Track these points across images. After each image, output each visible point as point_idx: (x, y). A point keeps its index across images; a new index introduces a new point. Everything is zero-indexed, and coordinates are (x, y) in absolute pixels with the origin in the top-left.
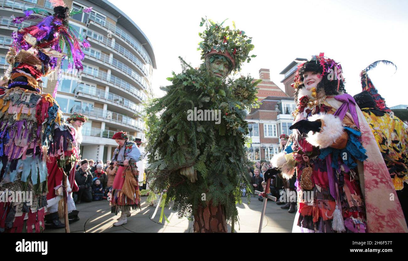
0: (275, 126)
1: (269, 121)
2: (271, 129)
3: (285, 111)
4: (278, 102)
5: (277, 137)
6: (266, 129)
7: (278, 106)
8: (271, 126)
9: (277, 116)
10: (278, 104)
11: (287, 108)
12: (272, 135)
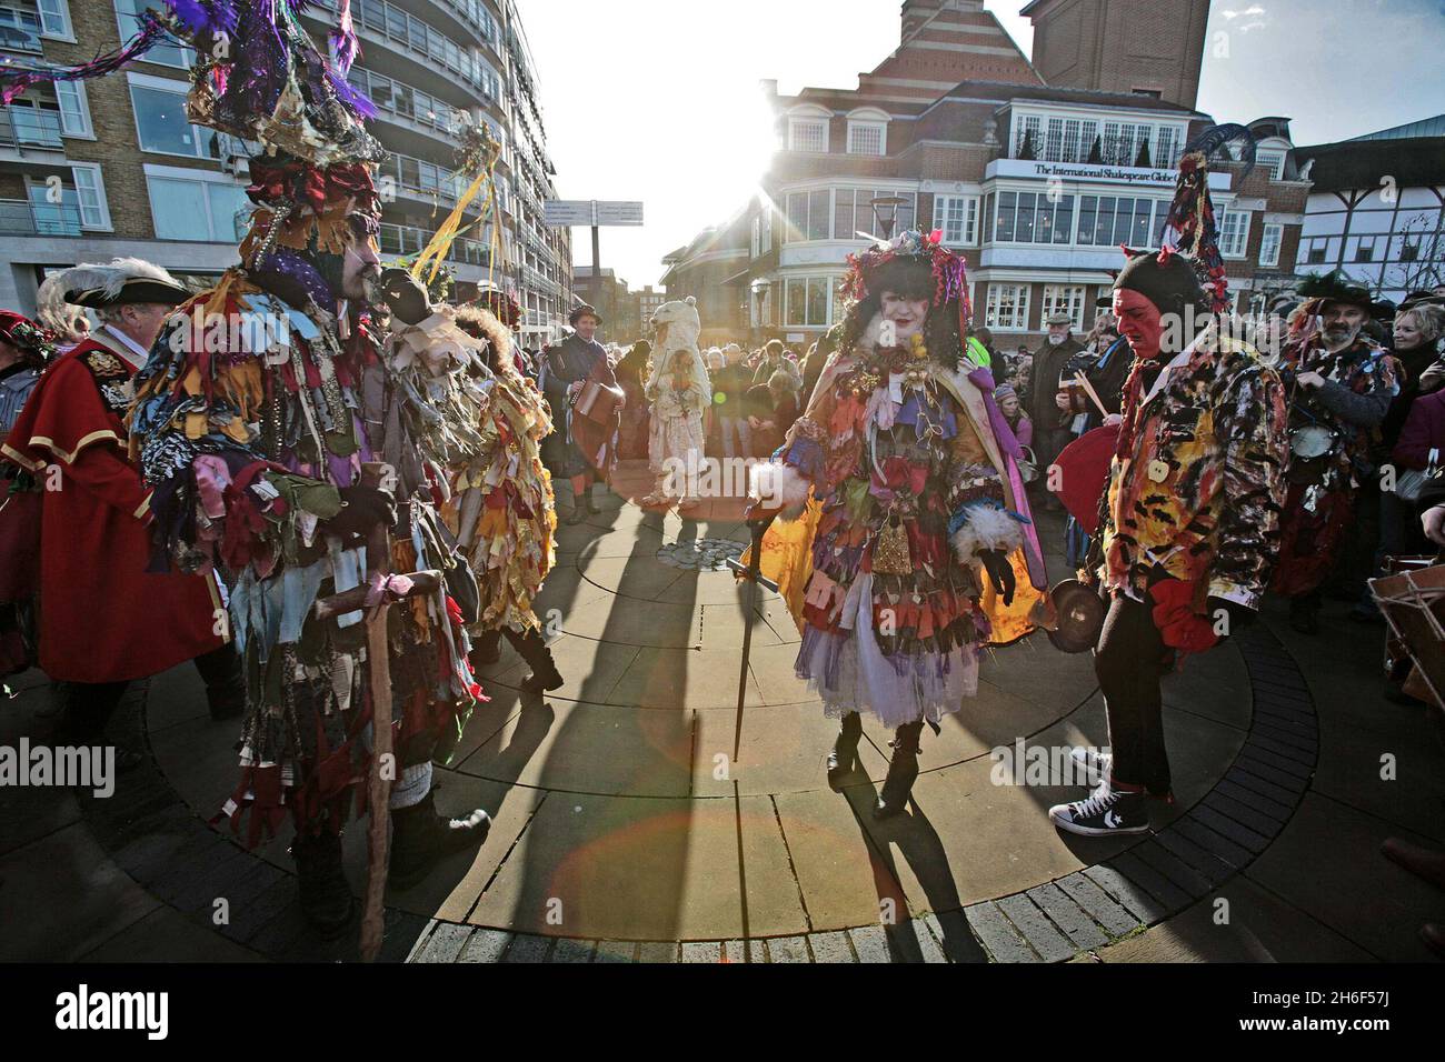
0: (973, 204)
1: (956, 182)
2: (960, 214)
3: (1018, 147)
4: (998, 106)
5: (976, 244)
6: (940, 214)
7: (994, 124)
8: (960, 203)
9: (985, 165)
10: (996, 118)
11: (1029, 133)
12: (958, 237)
